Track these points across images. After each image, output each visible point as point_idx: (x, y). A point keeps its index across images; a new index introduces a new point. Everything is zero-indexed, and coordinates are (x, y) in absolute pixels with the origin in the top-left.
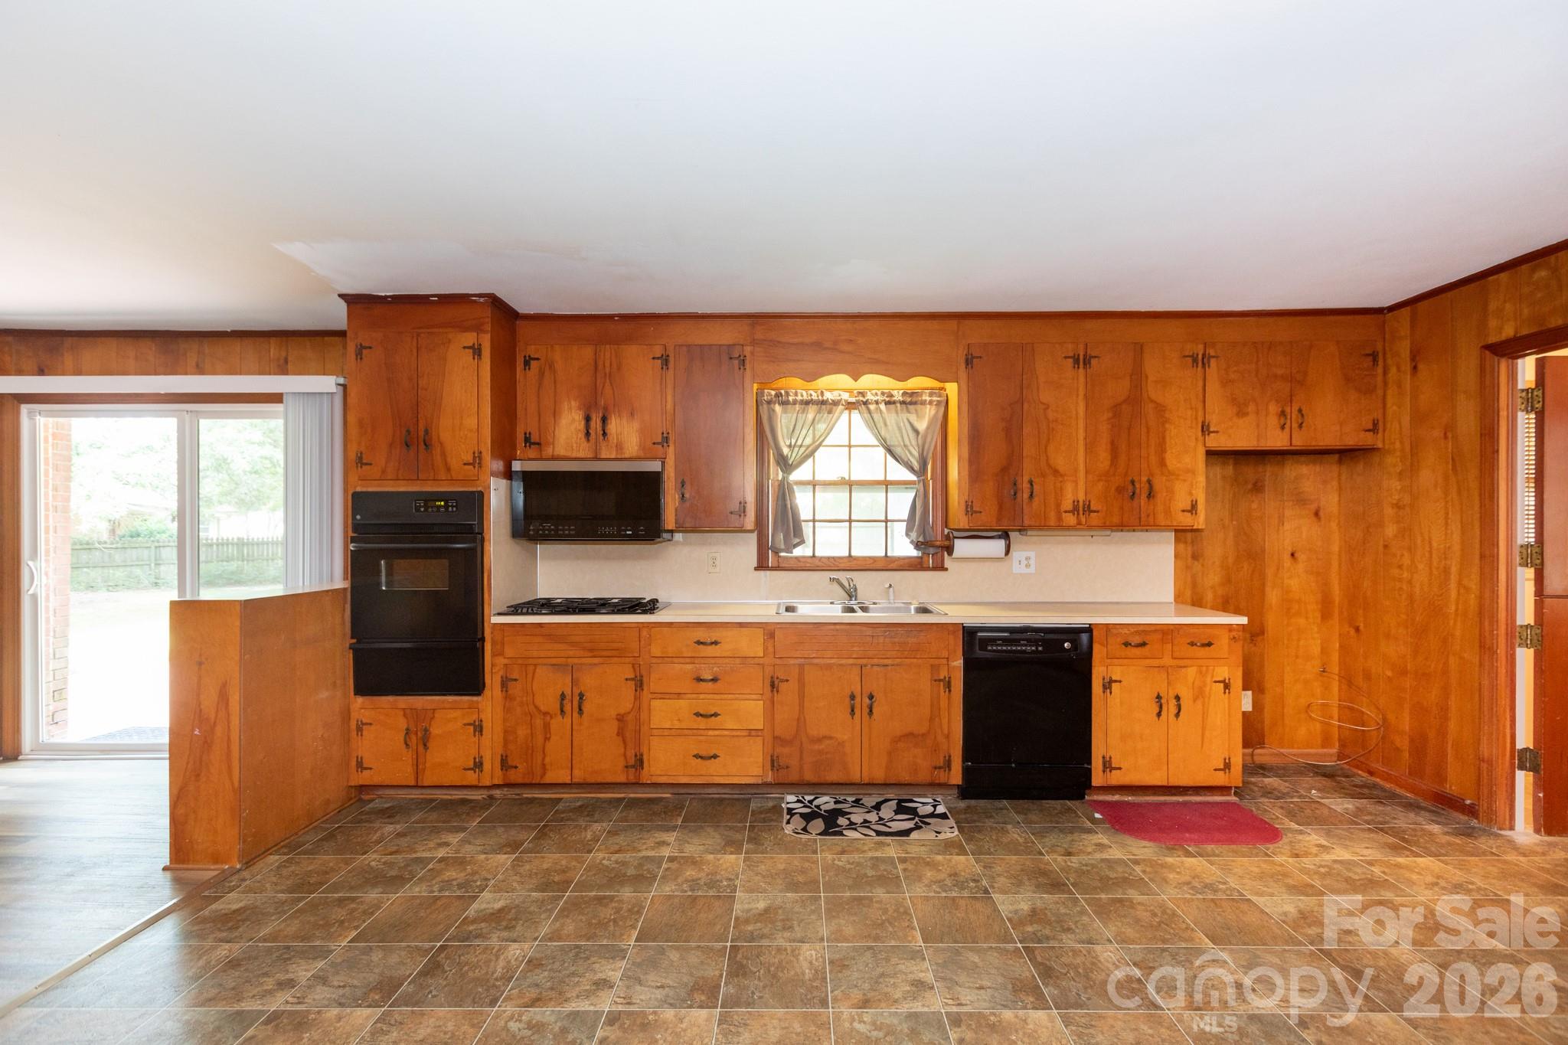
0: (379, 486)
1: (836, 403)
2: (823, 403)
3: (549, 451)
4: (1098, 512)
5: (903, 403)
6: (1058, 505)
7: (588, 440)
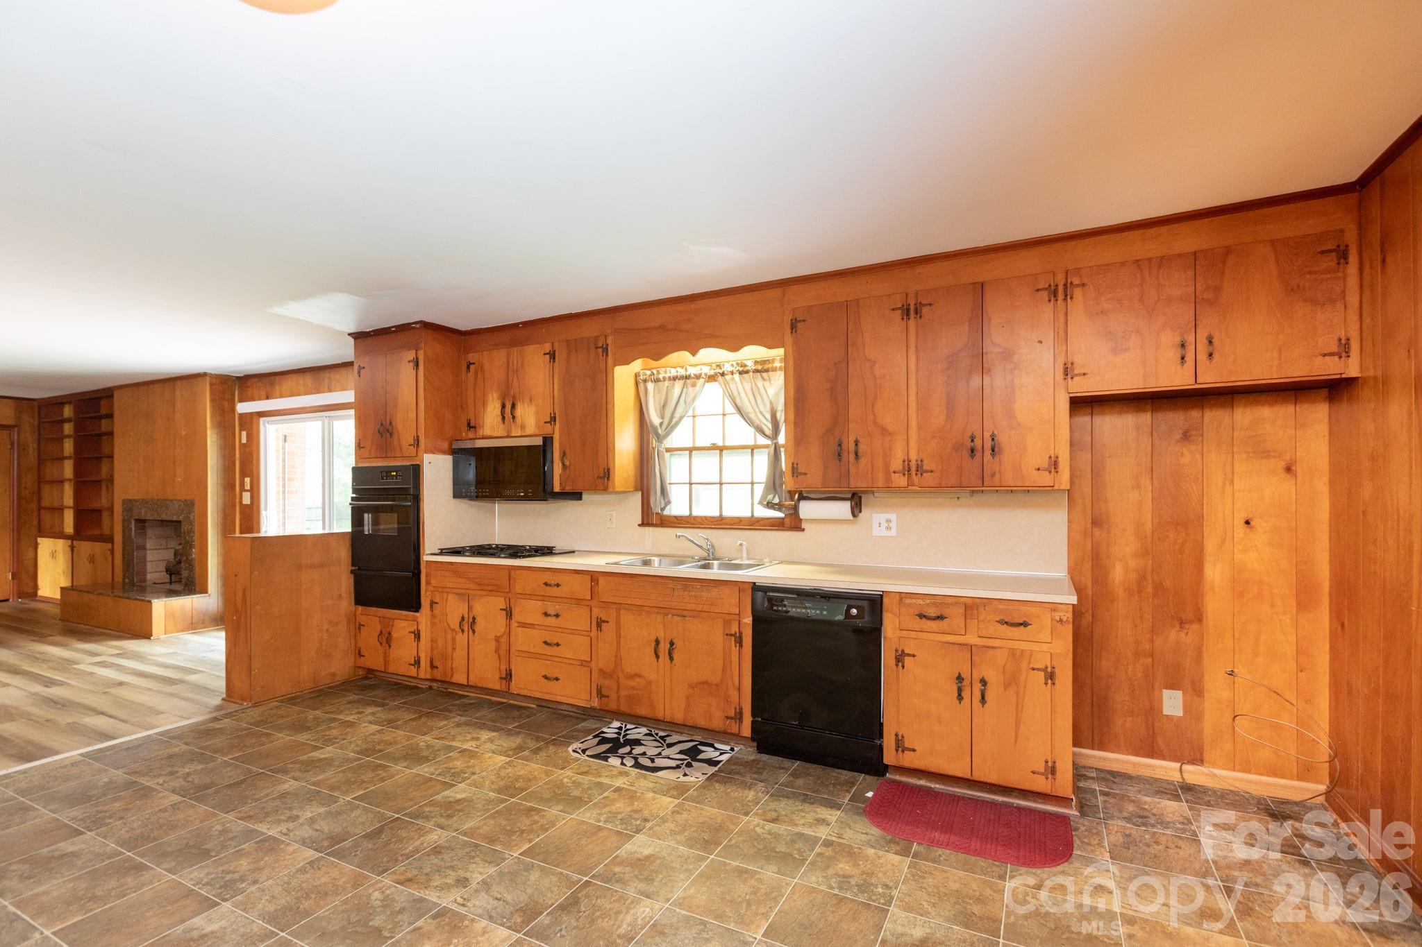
0: (369, 462)
1: (698, 377)
2: (687, 377)
3: (480, 433)
4: (932, 472)
5: (756, 371)
6: (887, 465)
7: (504, 423)
